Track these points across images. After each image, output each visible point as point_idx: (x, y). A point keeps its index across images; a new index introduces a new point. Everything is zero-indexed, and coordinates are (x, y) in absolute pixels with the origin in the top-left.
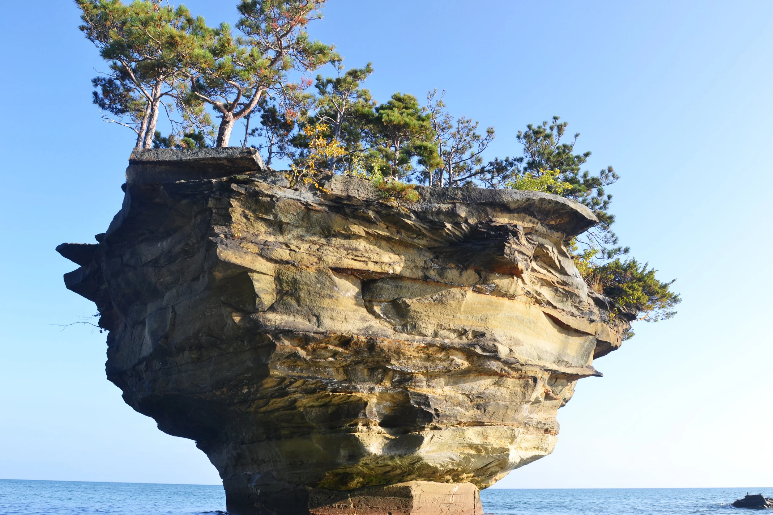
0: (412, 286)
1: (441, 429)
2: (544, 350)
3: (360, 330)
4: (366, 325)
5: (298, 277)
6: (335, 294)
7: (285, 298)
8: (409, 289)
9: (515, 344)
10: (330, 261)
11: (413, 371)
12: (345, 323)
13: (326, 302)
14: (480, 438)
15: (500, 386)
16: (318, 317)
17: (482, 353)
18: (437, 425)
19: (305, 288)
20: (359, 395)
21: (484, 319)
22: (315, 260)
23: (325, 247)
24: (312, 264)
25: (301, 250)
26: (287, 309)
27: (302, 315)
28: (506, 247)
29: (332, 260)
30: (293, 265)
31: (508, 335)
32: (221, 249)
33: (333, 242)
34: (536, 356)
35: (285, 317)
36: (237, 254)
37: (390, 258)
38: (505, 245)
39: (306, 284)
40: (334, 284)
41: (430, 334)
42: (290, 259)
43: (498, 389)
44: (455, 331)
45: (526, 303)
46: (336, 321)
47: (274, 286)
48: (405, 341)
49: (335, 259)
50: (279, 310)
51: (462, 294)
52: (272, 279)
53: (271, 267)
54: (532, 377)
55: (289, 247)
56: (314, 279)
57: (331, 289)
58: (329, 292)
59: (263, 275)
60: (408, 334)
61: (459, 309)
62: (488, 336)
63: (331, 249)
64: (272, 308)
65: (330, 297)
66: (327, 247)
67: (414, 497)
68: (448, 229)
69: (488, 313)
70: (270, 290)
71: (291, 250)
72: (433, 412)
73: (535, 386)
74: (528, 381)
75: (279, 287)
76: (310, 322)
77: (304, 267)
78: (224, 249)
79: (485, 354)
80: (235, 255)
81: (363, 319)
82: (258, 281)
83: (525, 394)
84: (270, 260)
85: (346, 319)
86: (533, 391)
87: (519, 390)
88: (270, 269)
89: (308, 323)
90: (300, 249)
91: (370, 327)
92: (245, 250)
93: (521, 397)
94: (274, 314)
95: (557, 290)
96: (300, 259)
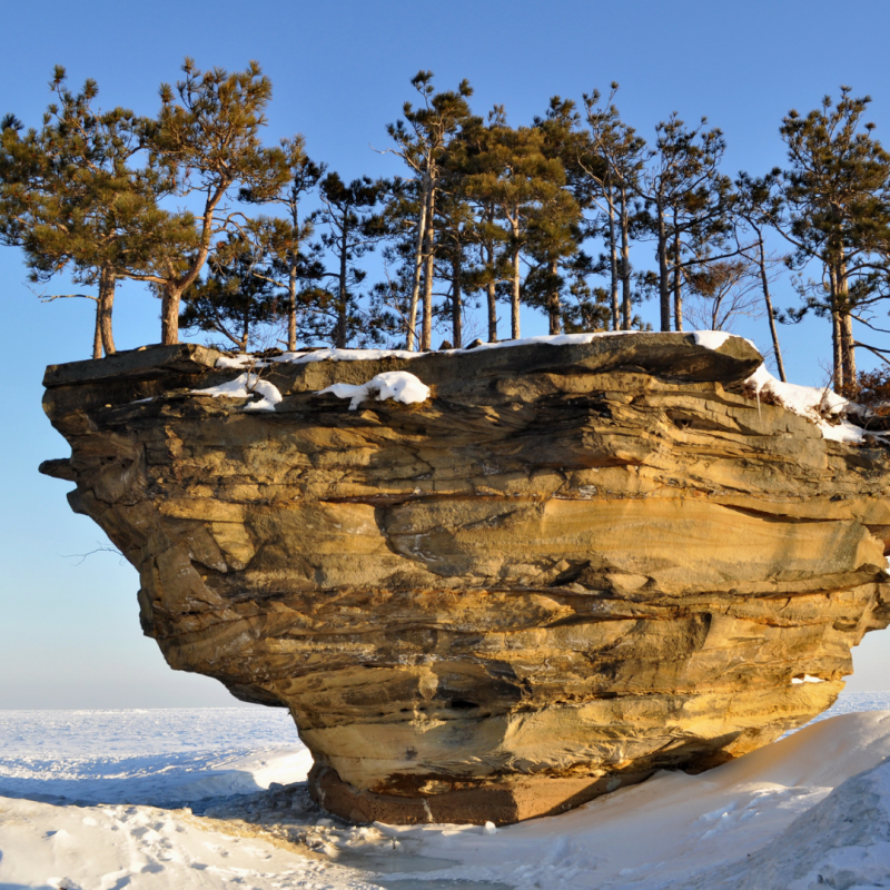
0: (455, 506)
1: (535, 710)
2: (734, 562)
3: (382, 580)
4: (393, 571)
5: (276, 520)
6: (339, 533)
7: (266, 549)
8: (451, 511)
9: (657, 569)
10: (319, 490)
11: (478, 629)
12: (359, 573)
13: (327, 548)
14: (609, 717)
15: (641, 633)
16: (319, 568)
17: (587, 592)
18: (530, 703)
19: (291, 533)
20: (404, 669)
21: (586, 539)
22: (297, 491)
23: (310, 472)
24: (293, 499)
25: (276, 480)
26: (273, 563)
27: (295, 569)
28: (585, 435)
29: (322, 488)
30: (267, 504)
31: (636, 555)
32: (159, 501)
33: (322, 462)
34: (717, 575)
35: (272, 575)
36: (182, 503)
37: (415, 470)
38: (583, 432)
39: (291, 528)
40: (332, 522)
41: (495, 574)
42: (260, 496)
43: (640, 639)
44: (536, 563)
45: (674, 498)
46: (347, 572)
47: (247, 536)
48: (454, 588)
49: (326, 486)
50: (262, 565)
51: (537, 509)
52: (241, 528)
53: (237, 511)
54: (699, 613)
55: (256, 480)
56: (301, 519)
57: (331, 528)
58: (328, 533)
59: (226, 525)
60: (458, 576)
61: (537, 530)
62: (595, 565)
63: (319, 472)
64: (253, 565)
65: (333, 539)
66: (313, 471)
67: (520, 806)
68: (491, 416)
69: (592, 529)
70: (242, 542)
71: (260, 484)
72: (522, 686)
73: (709, 627)
74: (694, 621)
75: (253, 536)
76: (308, 577)
77: (281, 505)
78: (164, 500)
79: (591, 593)
80: (179, 504)
81: (388, 563)
82: (220, 533)
83: (692, 641)
84: (233, 502)
85: (360, 567)
86: (706, 634)
87: (680, 635)
88: (235, 515)
89: (305, 579)
90: (272, 480)
91: (399, 573)
92: (193, 495)
93: (685, 645)
94: (257, 573)
95: (745, 464)
96: (274, 494)
